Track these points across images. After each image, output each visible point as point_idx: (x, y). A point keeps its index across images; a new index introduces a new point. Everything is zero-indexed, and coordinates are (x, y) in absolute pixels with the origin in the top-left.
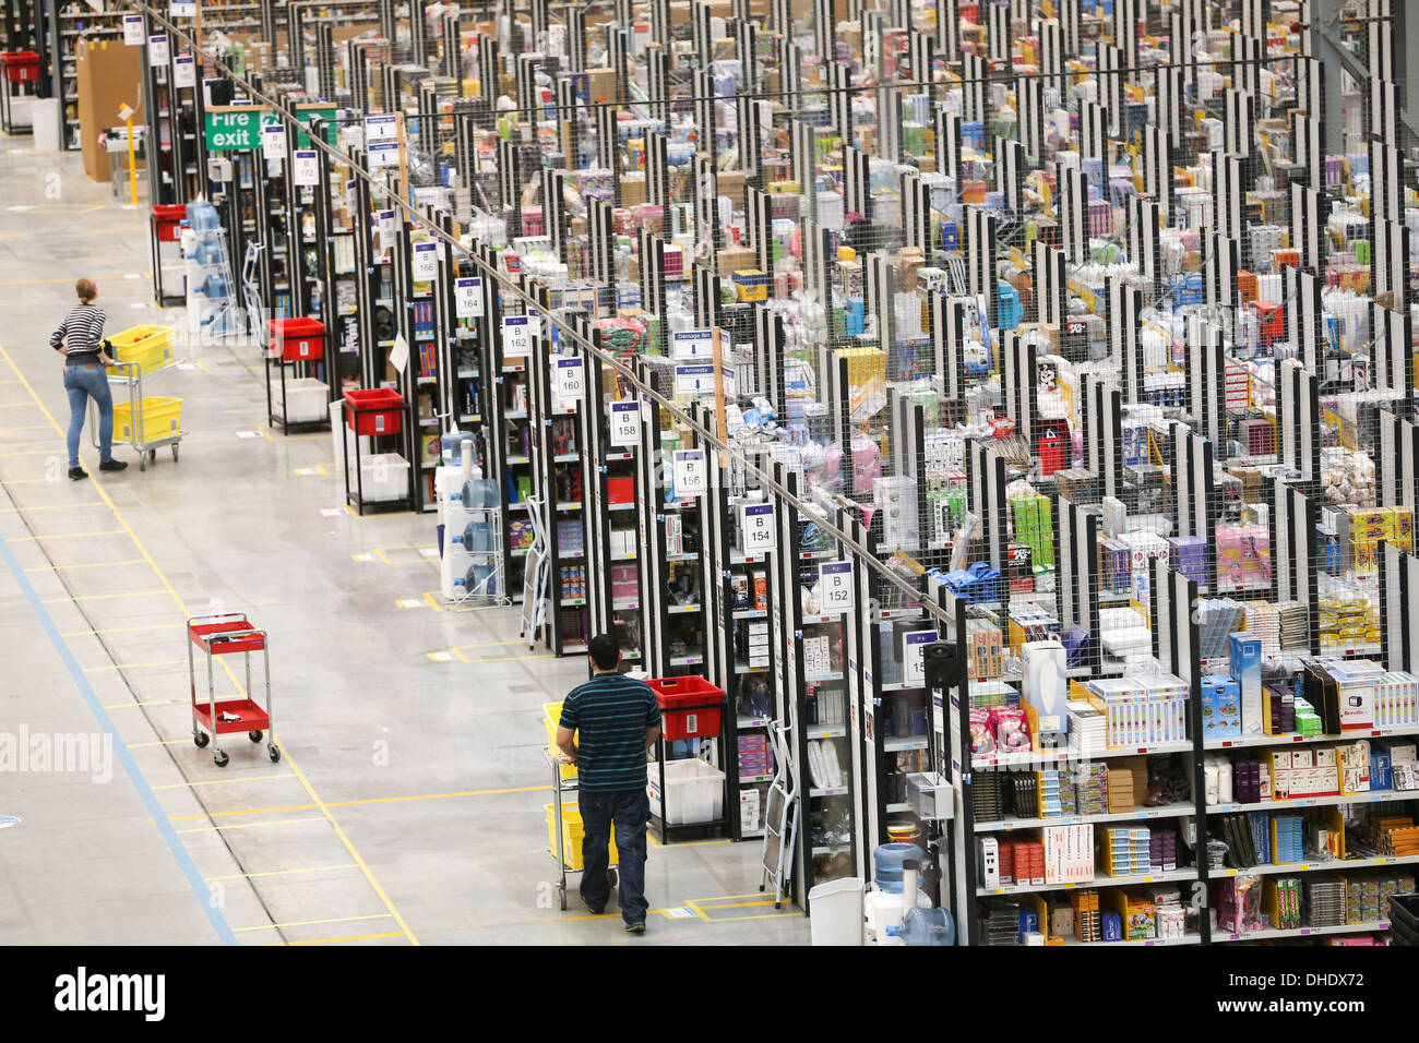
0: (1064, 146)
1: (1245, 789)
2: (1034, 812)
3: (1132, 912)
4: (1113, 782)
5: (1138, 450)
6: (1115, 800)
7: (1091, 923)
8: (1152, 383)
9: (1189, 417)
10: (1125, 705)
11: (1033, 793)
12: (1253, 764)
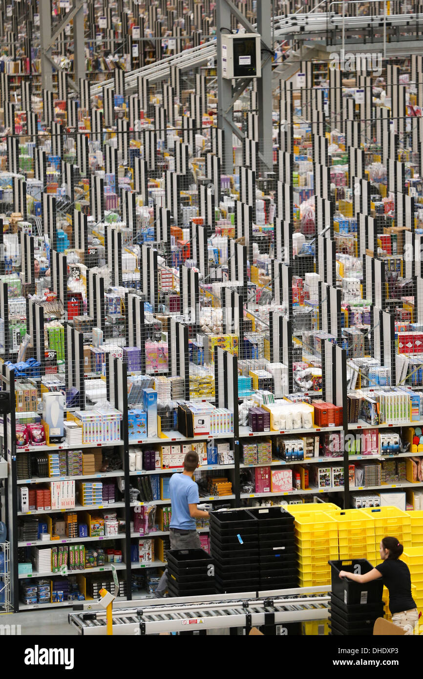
0: (99, 168)
1: (148, 463)
2: (47, 475)
3: (93, 523)
4: (84, 460)
5: (116, 308)
6: (86, 469)
7: (73, 529)
8: (126, 277)
9: (141, 293)
10: (91, 423)
11: (46, 466)
12: (152, 451)
